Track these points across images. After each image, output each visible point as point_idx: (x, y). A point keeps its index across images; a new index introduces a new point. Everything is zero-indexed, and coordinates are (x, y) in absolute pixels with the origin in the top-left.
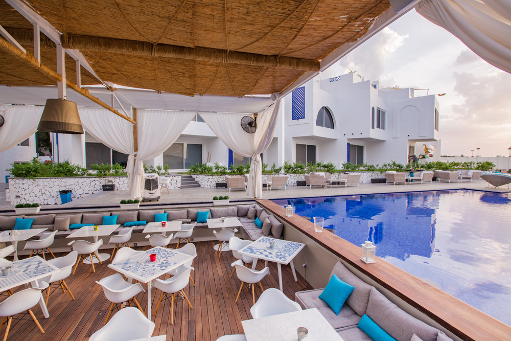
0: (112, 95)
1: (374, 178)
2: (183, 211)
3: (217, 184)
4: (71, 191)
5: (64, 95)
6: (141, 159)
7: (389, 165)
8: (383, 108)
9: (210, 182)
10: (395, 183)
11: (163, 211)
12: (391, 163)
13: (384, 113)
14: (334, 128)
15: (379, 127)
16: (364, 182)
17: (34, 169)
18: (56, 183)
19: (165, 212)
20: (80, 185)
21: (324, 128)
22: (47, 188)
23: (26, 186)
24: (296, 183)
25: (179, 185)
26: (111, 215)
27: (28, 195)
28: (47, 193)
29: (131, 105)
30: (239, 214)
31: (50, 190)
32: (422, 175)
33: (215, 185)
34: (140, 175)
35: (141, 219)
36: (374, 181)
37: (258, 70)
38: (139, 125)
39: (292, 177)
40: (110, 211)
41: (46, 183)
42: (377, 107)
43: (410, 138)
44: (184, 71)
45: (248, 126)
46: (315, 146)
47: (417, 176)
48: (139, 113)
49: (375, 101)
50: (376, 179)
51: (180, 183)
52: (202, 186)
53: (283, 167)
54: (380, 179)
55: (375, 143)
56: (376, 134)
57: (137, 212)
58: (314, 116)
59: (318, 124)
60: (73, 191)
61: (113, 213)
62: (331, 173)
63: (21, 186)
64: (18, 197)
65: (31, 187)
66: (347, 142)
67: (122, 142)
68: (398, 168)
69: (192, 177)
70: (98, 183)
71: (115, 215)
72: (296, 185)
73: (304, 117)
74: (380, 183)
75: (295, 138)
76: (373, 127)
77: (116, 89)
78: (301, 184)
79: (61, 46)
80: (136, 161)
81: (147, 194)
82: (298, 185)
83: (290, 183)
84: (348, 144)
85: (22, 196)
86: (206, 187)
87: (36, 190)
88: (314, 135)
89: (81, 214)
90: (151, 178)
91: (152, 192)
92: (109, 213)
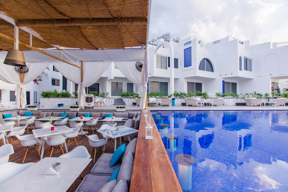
0: (60, 52)
1: (238, 102)
2: (99, 113)
3: (133, 103)
4: (63, 104)
5: (17, 48)
6: (84, 87)
7: (250, 94)
8: (249, 56)
9: (129, 102)
10: (252, 105)
11: (89, 112)
12: (253, 93)
13: (251, 61)
14: (213, 72)
15: (246, 69)
16: (230, 105)
17: (49, 93)
18: (57, 101)
19: (90, 113)
20: (67, 101)
21: (205, 72)
22: (54, 103)
23: (45, 101)
24: (181, 104)
25: (113, 103)
26: (65, 113)
27: (46, 106)
28: (54, 105)
29: (78, 59)
30: (129, 116)
31: (55, 103)
32: (276, 101)
33: (132, 104)
34: (83, 94)
35: (78, 116)
36: (238, 104)
37: (115, 29)
38: (84, 69)
39: (179, 100)
40: (65, 111)
41: (53, 100)
42: (244, 57)
43: (272, 76)
44: (77, 34)
45: (139, 67)
46: (201, 83)
47: (273, 101)
48: (84, 63)
49: (242, 52)
50: (240, 103)
51: (114, 102)
52: (126, 104)
53: (173, 94)
54: (242, 103)
55: (245, 80)
56: (244, 74)
57: (76, 112)
58: (197, 64)
59: (200, 69)
60: (64, 104)
61: (66, 112)
62: (206, 99)
63: (44, 101)
64: (42, 106)
65: (47, 102)
66: (222, 80)
67: (75, 78)
68: (258, 96)
69: (122, 99)
70: (75, 101)
71: (66, 113)
72: (181, 105)
73: (191, 65)
74: (242, 105)
75: (186, 78)
76: (241, 69)
77: (62, 49)
78: (184, 104)
79: (16, 26)
80: (82, 87)
81: (87, 105)
82: (182, 105)
83: (177, 104)
84: (223, 81)
85: (44, 106)
86: (128, 104)
87: (49, 103)
88: (197, 76)
89: (52, 112)
90: (89, 97)
91: (89, 103)
92: (64, 112)
